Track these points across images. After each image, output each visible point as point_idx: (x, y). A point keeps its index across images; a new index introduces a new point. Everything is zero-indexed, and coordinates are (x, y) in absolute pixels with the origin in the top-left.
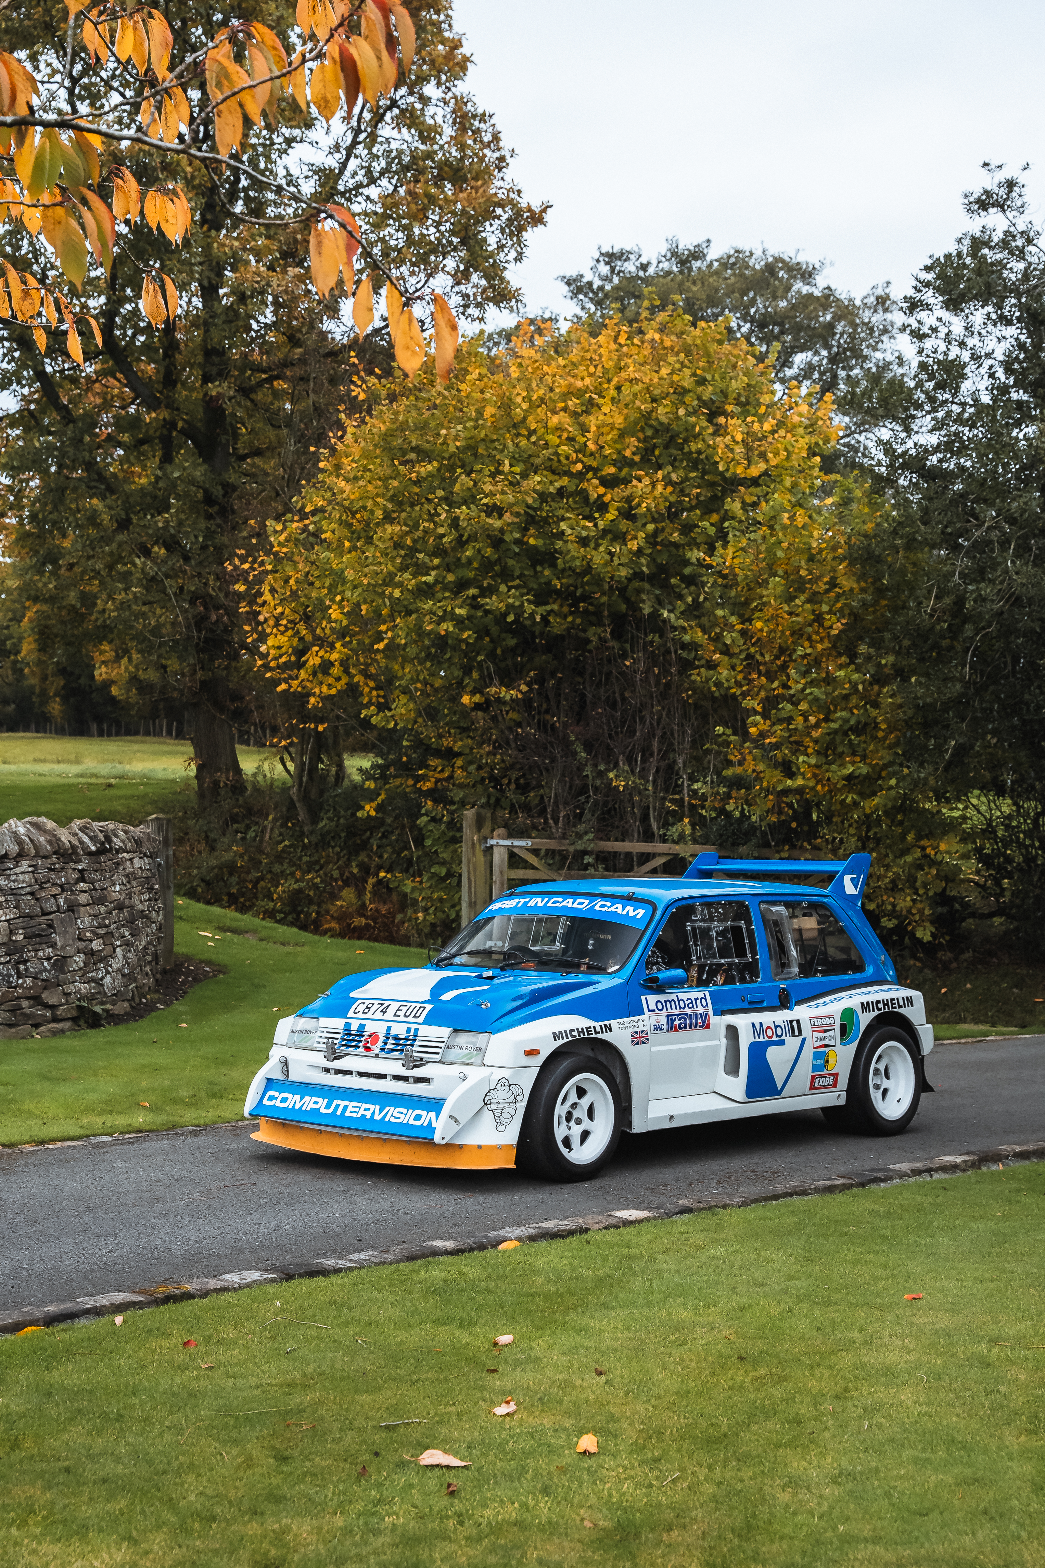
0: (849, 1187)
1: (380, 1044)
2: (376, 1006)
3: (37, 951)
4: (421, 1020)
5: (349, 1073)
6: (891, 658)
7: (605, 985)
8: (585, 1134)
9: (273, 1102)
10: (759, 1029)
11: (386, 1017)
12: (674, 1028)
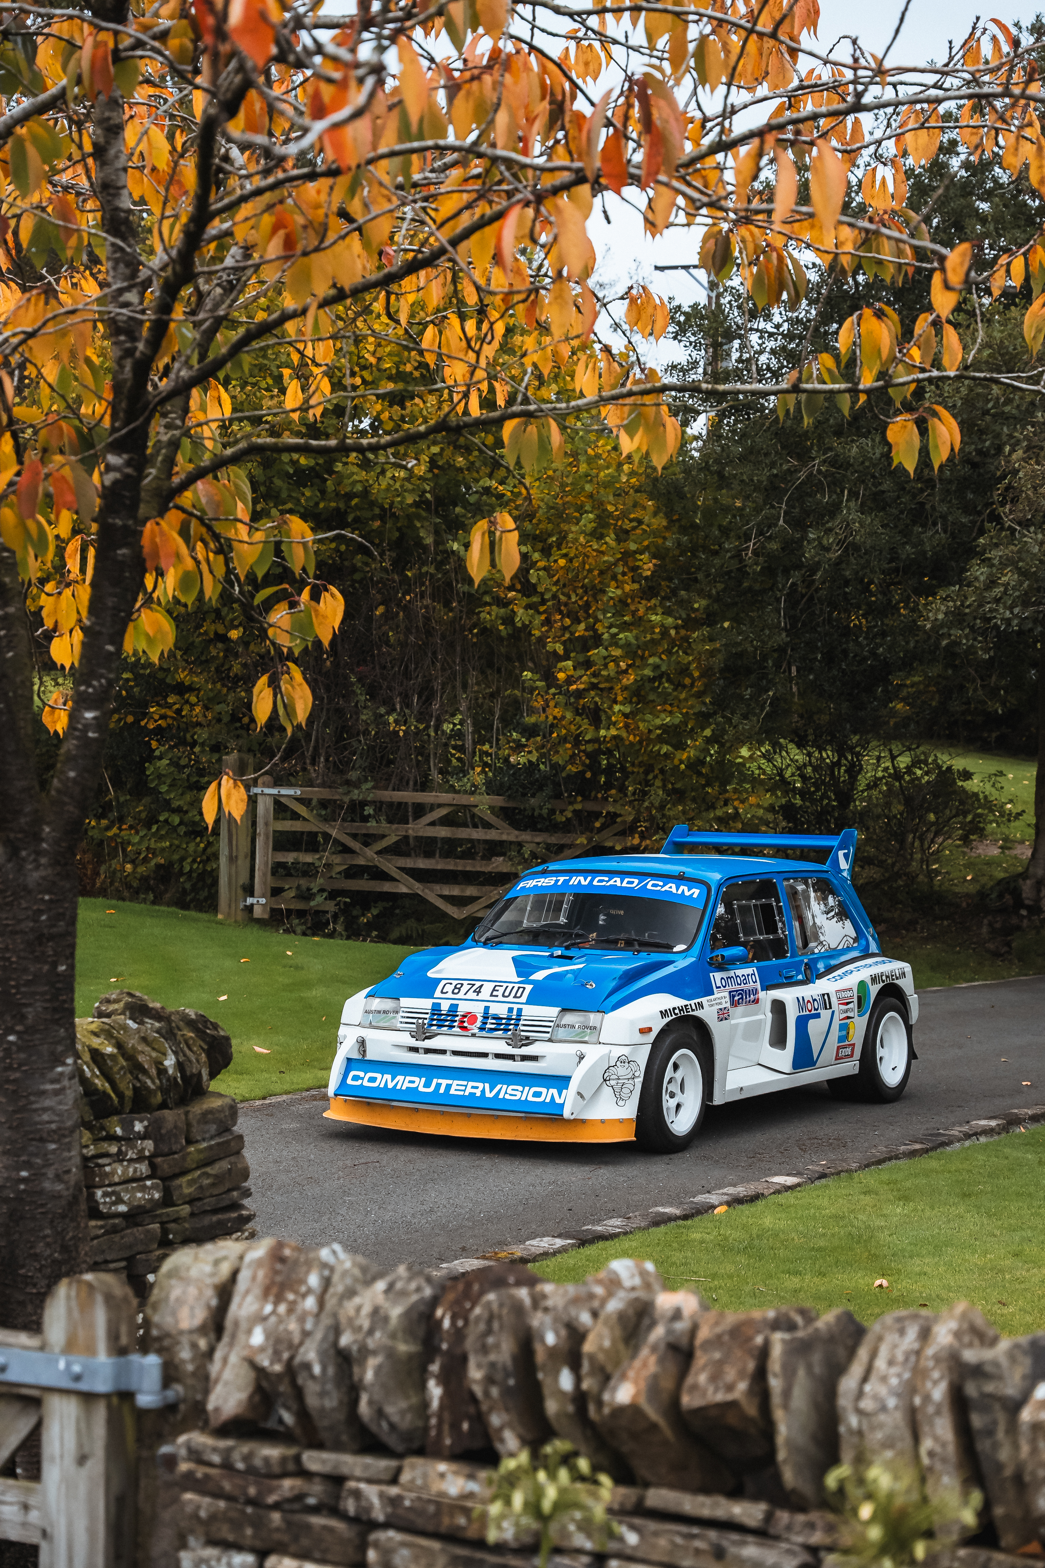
0: (927, 1151)
1: (478, 1024)
2: (466, 987)
4: (524, 999)
5: (443, 1052)
6: (704, 602)
7: (682, 963)
8: (678, 1106)
9: (359, 1083)
10: (801, 1003)
11: (480, 997)
12: (734, 1004)
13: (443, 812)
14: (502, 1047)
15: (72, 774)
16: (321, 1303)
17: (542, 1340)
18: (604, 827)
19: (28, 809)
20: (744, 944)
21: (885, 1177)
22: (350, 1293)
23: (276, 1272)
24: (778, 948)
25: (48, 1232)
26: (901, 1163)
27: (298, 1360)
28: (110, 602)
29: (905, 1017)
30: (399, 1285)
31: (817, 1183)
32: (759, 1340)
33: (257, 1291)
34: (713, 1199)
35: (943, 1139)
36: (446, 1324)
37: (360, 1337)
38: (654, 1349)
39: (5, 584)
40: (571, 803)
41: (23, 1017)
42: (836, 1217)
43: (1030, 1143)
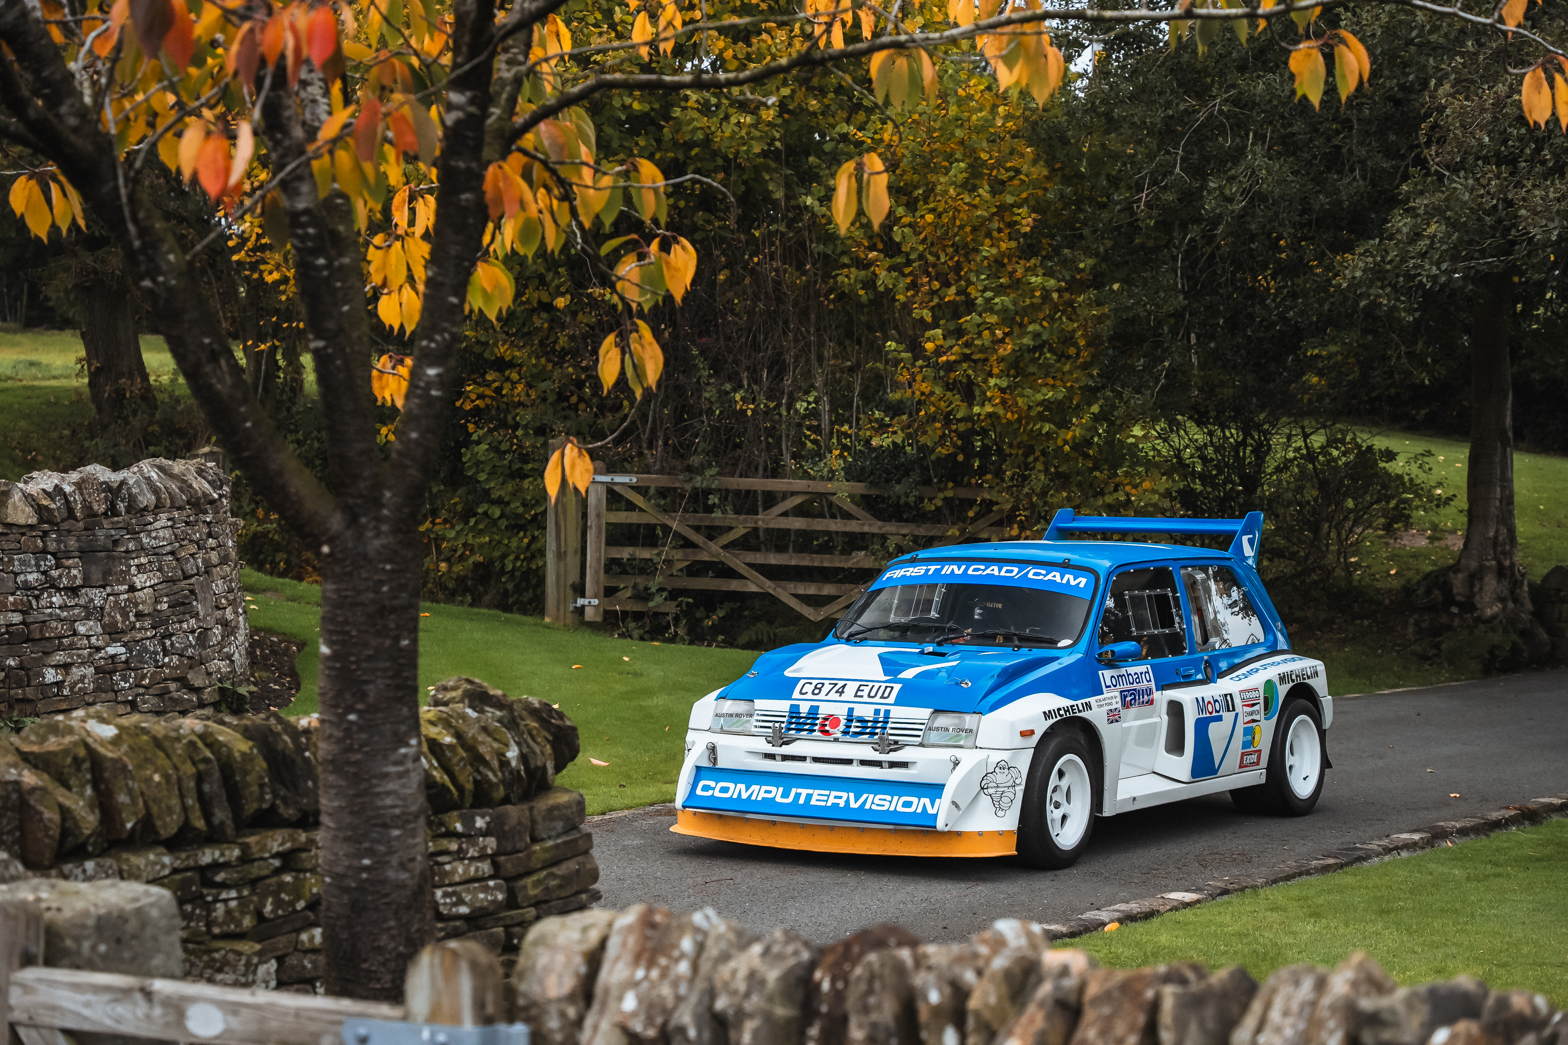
0: (1341, 866)
1: (842, 727)
2: (827, 688)
3: (181, 622)
4: (891, 700)
5: (803, 759)
6: (1091, 262)
7: (1067, 660)
8: (1064, 818)
9: (710, 793)
10: (1201, 704)
11: (844, 697)
12: (1126, 705)
13: (798, 500)
14: (868, 753)
15: (414, 435)
16: (695, 967)
17: (925, 998)
18: (978, 517)
19: (367, 473)
20: (1138, 639)
21: (1295, 892)
22: (725, 957)
23: (647, 938)
24: (1175, 644)
25: (392, 923)
26: (1314, 879)
27: (673, 1023)
28: (454, 250)
29: (1318, 722)
30: (776, 949)
31: (1219, 900)
32: (1150, 994)
33: (628, 957)
34: (1103, 915)
35: (1360, 853)
36: (826, 986)
37: (736, 1000)
38: (1041, 1005)
39: (339, 233)
40: (941, 490)
41: (364, 695)
42: (1240, 935)
43: (1458, 858)
